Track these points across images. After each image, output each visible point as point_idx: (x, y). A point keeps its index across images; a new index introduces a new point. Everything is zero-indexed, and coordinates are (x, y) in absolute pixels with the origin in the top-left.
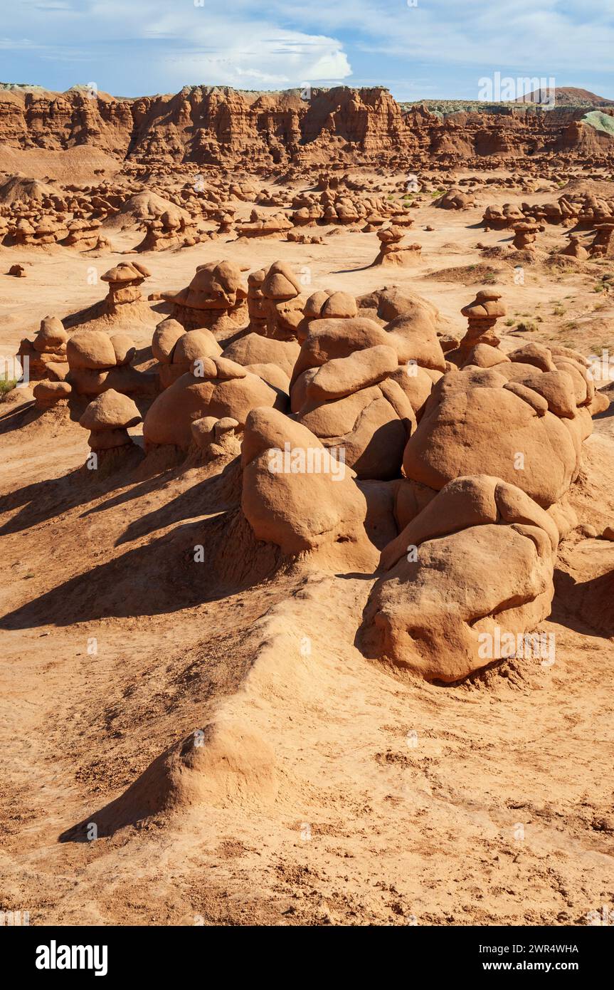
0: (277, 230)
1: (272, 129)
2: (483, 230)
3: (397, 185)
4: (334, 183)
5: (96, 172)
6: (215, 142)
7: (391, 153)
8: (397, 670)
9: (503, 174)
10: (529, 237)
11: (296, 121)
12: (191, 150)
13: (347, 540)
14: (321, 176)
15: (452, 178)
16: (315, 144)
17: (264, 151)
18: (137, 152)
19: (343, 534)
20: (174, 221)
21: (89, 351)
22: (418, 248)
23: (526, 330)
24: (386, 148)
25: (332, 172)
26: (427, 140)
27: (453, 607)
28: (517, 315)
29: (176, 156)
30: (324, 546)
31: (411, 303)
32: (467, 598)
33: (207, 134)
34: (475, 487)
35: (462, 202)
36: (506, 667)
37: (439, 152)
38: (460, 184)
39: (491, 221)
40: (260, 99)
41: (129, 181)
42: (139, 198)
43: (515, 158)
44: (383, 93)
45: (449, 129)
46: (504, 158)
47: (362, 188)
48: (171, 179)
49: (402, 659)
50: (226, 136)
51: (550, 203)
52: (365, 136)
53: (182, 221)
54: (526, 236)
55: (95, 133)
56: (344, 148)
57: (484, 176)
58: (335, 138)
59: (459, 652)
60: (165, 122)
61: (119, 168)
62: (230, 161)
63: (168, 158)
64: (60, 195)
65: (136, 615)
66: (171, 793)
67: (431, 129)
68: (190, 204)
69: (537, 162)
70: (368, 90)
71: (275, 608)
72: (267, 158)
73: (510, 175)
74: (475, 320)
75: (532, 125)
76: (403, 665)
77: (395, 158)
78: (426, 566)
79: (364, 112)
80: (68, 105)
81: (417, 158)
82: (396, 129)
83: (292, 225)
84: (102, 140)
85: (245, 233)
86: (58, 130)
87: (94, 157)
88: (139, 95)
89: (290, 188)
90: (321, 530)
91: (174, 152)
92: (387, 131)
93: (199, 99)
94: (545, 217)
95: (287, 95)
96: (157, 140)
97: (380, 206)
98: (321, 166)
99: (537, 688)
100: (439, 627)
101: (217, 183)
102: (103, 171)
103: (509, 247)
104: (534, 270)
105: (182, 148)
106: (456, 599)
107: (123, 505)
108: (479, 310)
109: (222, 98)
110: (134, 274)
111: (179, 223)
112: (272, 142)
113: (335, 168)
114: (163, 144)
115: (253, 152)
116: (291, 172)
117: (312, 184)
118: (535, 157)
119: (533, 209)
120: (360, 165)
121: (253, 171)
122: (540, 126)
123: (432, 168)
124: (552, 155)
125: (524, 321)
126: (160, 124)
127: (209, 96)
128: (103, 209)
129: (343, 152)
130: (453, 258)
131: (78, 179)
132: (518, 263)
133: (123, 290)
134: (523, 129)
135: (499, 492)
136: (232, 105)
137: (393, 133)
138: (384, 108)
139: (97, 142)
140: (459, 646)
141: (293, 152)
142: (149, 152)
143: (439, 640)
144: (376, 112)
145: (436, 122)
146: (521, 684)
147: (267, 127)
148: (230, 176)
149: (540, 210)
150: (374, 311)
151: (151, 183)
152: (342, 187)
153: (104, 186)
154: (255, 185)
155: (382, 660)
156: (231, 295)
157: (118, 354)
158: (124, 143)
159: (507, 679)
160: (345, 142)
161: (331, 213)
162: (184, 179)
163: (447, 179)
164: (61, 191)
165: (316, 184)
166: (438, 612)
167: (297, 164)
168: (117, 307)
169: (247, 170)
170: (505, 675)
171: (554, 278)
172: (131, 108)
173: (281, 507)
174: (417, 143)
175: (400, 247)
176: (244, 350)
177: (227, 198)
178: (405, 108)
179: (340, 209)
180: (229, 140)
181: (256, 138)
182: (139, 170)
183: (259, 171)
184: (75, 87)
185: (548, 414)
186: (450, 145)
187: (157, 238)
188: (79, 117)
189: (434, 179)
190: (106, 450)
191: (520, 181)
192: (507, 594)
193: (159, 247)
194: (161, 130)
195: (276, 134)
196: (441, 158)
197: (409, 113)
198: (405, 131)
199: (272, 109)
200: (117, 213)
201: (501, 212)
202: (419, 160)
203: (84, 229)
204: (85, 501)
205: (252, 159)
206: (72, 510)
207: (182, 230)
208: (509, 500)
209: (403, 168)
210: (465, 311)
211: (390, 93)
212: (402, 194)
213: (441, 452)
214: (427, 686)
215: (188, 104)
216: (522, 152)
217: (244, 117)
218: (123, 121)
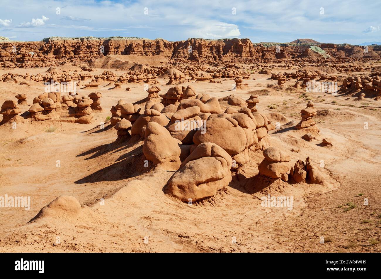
0: (207, 79)
1: (214, 51)
2: (271, 80)
3: (250, 67)
4: (231, 67)
5: (161, 63)
6: (197, 54)
7: (250, 58)
8: (173, 197)
9: (283, 64)
10: (283, 82)
11: (221, 48)
12: (190, 57)
13: (173, 161)
14: (227, 64)
15: (267, 65)
16: (227, 55)
17: (212, 57)
18: (174, 57)
19: (172, 159)
20: (178, 76)
21: (127, 109)
22: (247, 85)
23: (272, 109)
24: (248, 56)
25: (231, 63)
26: (261, 54)
27: (192, 180)
28: (272, 104)
29: (186, 58)
30: (165, 163)
31: (238, 100)
32: (196, 177)
33: (195, 52)
34: (206, 146)
35: (267, 72)
36: (210, 199)
37: (265, 58)
38: (270, 67)
39: (274, 77)
40: (211, 42)
41: (170, 65)
42: (170, 70)
43: (288, 59)
44: (248, 40)
45: (268, 51)
46: (285, 60)
47: (239, 68)
48: (182, 65)
49: (175, 194)
50: (200, 53)
51: (293, 72)
52: (242, 53)
53: (180, 76)
54: (281, 82)
55: (162, 52)
56: (235, 56)
57: (277, 65)
58: (233, 53)
59: (192, 193)
60: (183, 49)
61: (168, 61)
62: (200, 60)
63: (183, 59)
64: (149, 69)
65: (111, 180)
66: (41, 213)
67: (263, 51)
68: (185, 72)
69: (294, 61)
70: (244, 39)
71: (143, 178)
72: (212, 59)
73: (285, 65)
74: (249, 104)
75: (294, 50)
76: (175, 196)
77: (251, 59)
78: (187, 168)
79: (242, 46)
80: (155, 44)
81: (257, 59)
82: (251, 51)
83: (212, 78)
84: (164, 54)
85: (199, 80)
86: (152, 51)
87: (160, 58)
88: (175, 41)
89: (218, 68)
90: (164, 158)
91: (185, 57)
92: (249, 51)
93: (193, 42)
94: (291, 76)
95: (219, 41)
96: (180, 54)
97: (241, 73)
98: (228, 61)
99: (219, 206)
100: (187, 186)
101: (196, 66)
102: (163, 62)
103: (276, 85)
104: (282, 92)
105: (187, 56)
106: (193, 177)
107: (121, 151)
108: (251, 101)
109: (200, 41)
110: (156, 90)
111: (179, 77)
112: (214, 54)
113: (232, 62)
114: (182, 55)
115: (208, 57)
116: (218, 63)
117: (224, 67)
118: (294, 59)
119: (288, 74)
120: (240, 61)
121: (207, 63)
122: (297, 50)
123: (261, 62)
124: (300, 59)
125: (272, 106)
126: (181, 49)
127: (196, 41)
128: (160, 73)
129: (235, 57)
130: (258, 88)
131: (156, 64)
132: (278, 90)
133: (152, 94)
134: (292, 51)
135: (213, 147)
136: (203, 44)
137: (250, 52)
138: (248, 45)
139: (163, 54)
140: (192, 191)
141: (220, 57)
142: (178, 57)
143: (187, 190)
144: (246, 46)
145: (264, 49)
146: (215, 205)
147: (213, 50)
148: (200, 64)
149: (290, 74)
150: (227, 102)
151: (177, 66)
152: (234, 67)
153: (162, 66)
154: (207, 66)
155: (169, 195)
156: (179, 95)
157: (135, 110)
158: (171, 54)
159: (210, 203)
160: (236, 55)
161: (225, 75)
162: (186, 65)
163: (265, 65)
164: (150, 68)
165: (225, 67)
166: (187, 181)
167: (221, 61)
168: (150, 99)
169: (205, 62)
170: (210, 202)
171: (288, 94)
172: (173, 45)
173: (153, 150)
174: (258, 55)
175: (241, 84)
176: (168, 109)
177: (198, 70)
178: (256, 45)
179: (228, 73)
180: (201, 54)
181: (209, 53)
182: (173, 62)
183: (209, 63)
184: (157, 39)
185: (238, 127)
186: (268, 56)
187: (172, 81)
188: (158, 47)
189: (261, 65)
190: (122, 136)
191: (288, 66)
192: (209, 177)
193: (173, 83)
194: (181, 51)
195: (215, 52)
196: (265, 59)
197: (256, 46)
198: (254, 51)
199: (215, 45)
200: (164, 74)
201: (277, 75)
202: (258, 60)
203: (152, 78)
204: (113, 150)
205: (208, 59)
206: (108, 153)
207: (180, 79)
208: (215, 150)
209: (252, 62)
210: (247, 101)
211: (250, 40)
212: (251, 70)
213: (203, 136)
214: (182, 203)
215: (190, 43)
216: (291, 58)
217: (206, 47)
218: (171, 48)
